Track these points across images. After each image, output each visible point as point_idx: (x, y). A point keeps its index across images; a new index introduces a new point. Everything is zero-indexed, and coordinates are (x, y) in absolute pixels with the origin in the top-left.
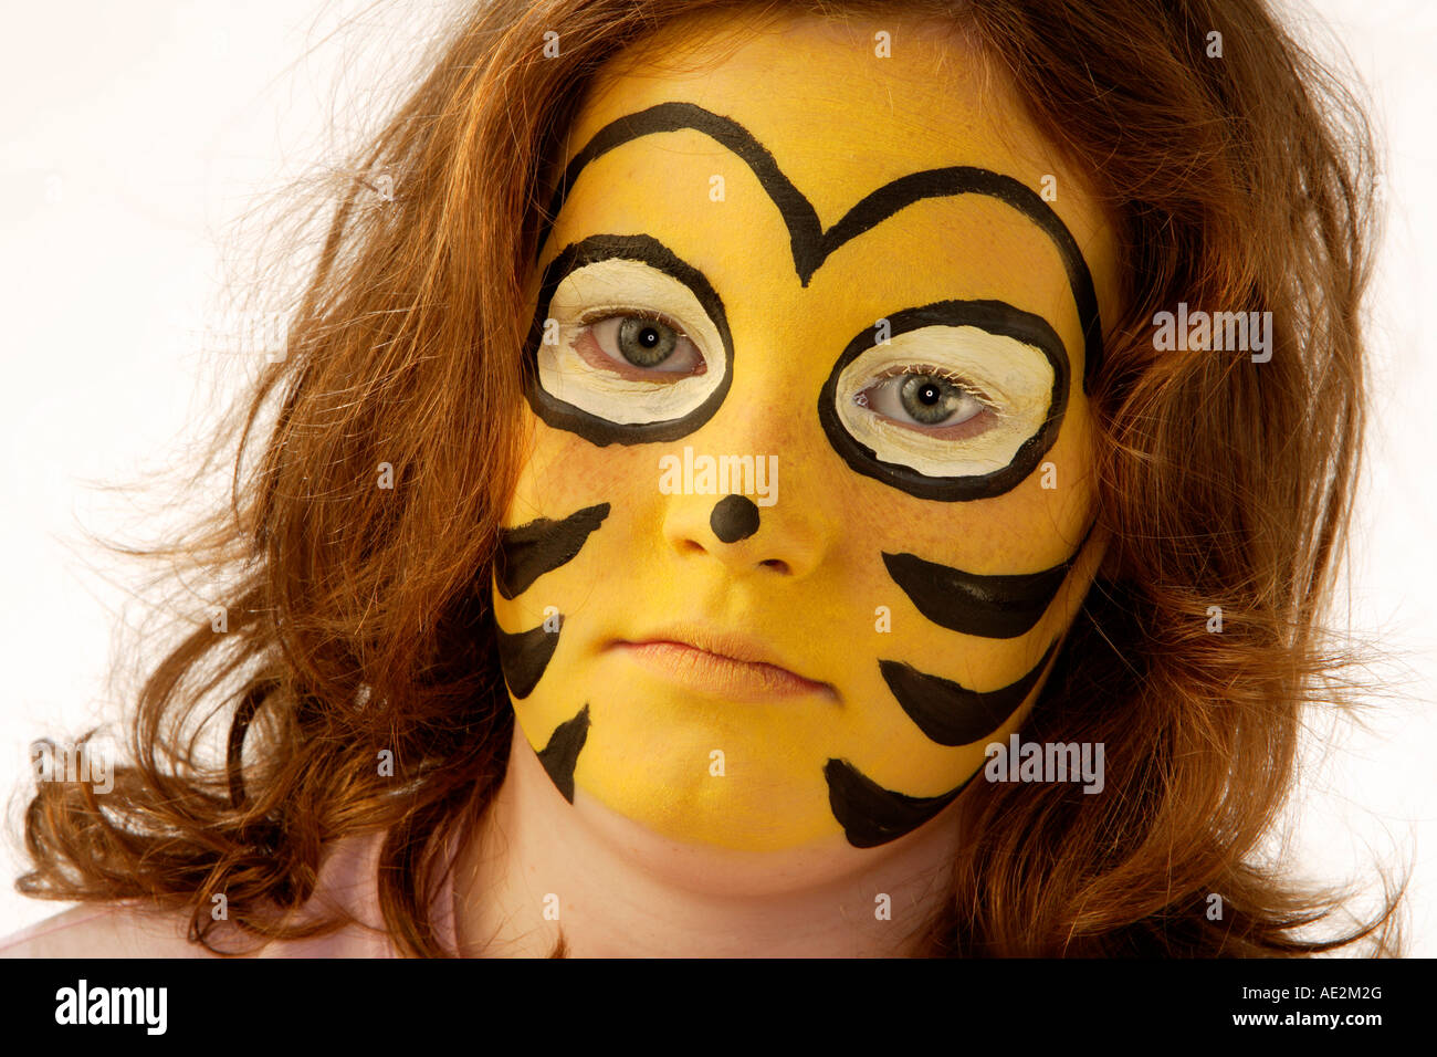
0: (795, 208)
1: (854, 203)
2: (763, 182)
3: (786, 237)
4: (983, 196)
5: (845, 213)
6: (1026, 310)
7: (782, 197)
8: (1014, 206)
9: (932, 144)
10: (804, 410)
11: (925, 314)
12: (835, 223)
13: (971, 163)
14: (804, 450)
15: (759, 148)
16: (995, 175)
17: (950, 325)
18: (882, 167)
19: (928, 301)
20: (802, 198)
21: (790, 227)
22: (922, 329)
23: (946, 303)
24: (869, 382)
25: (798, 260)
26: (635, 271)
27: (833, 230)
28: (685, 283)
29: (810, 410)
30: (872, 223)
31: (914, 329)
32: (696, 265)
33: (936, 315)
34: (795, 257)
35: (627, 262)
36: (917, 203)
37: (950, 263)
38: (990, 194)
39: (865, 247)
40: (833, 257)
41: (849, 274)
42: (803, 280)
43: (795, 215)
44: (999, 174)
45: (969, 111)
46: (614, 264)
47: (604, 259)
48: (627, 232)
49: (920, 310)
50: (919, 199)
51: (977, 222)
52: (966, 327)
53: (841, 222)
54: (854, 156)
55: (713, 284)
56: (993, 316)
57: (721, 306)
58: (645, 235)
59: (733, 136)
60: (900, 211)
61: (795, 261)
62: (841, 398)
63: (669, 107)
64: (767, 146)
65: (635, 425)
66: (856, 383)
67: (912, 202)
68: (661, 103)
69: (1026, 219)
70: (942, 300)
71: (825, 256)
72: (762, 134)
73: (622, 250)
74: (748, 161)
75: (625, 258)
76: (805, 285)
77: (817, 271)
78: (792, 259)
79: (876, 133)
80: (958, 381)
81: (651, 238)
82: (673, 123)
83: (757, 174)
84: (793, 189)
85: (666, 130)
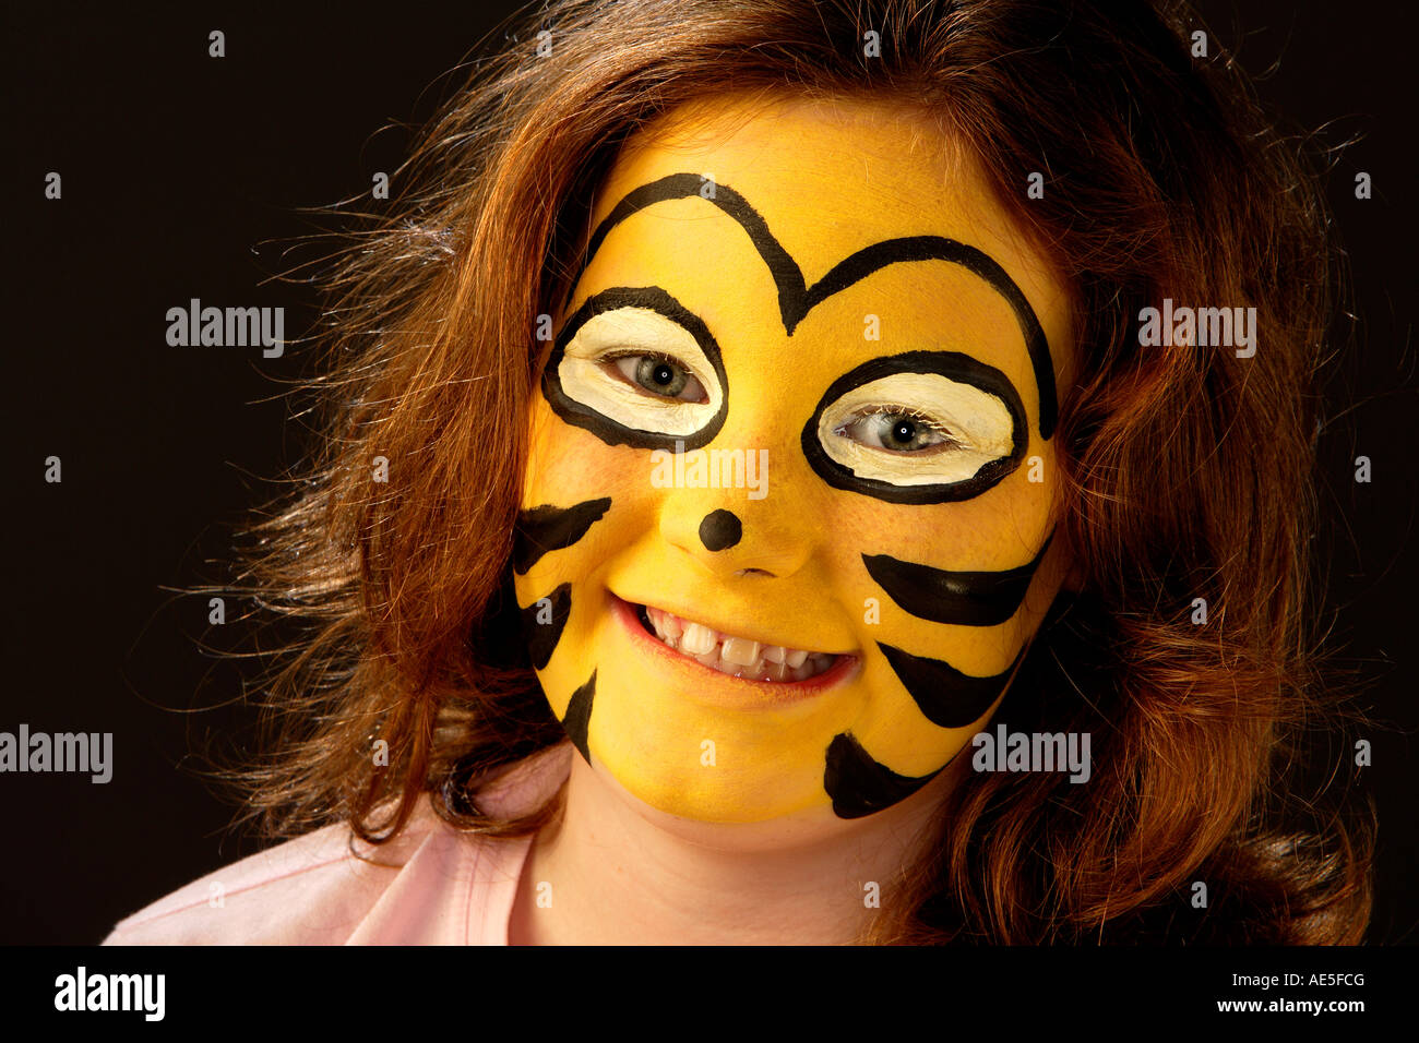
0: (783, 267)
1: (835, 264)
2: (756, 244)
3: (774, 291)
4: (949, 263)
5: (826, 273)
6: (986, 363)
7: (773, 257)
8: (977, 273)
9: (903, 214)
10: (788, 442)
11: (896, 363)
12: (817, 281)
13: (940, 233)
14: (787, 473)
15: (754, 214)
16: (959, 244)
17: (918, 373)
18: (860, 233)
19: (898, 352)
20: (790, 259)
21: (777, 283)
22: (894, 376)
23: (914, 353)
24: (848, 418)
25: (784, 311)
26: (643, 317)
27: (815, 287)
28: (687, 329)
29: (794, 440)
30: (850, 282)
31: (886, 376)
32: (696, 312)
33: (906, 364)
34: (782, 310)
35: (638, 310)
36: (890, 266)
37: (918, 318)
38: (954, 261)
39: (843, 302)
40: (815, 310)
41: (828, 327)
42: (788, 329)
43: (783, 272)
44: (964, 244)
45: (939, 187)
46: (627, 312)
47: (618, 308)
48: (640, 285)
49: (892, 358)
50: (891, 263)
51: (943, 285)
52: (932, 375)
53: (822, 280)
54: (836, 223)
55: (711, 330)
56: (956, 367)
57: (718, 350)
58: (656, 287)
59: (731, 202)
60: (875, 273)
61: (782, 313)
62: (823, 429)
63: (679, 177)
64: (761, 213)
65: (643, 431)
66: (837, 418)
67: (885, 265)
68: (672, 174)
69: (987, 285)
70: (910, 350)
71: (809, 309)
72: (756, 202)
73: (634, 301)
74: (744, 226)
75: (636, 306)
76: (790, 334)
77: (801, 322)
78: (779, 311)
79: (855, 203)
80: (922, 418)
81: (661, 290)
82: (682, 191)
83: (752, 237)
84: (782, 250)
85: (676, 198)
